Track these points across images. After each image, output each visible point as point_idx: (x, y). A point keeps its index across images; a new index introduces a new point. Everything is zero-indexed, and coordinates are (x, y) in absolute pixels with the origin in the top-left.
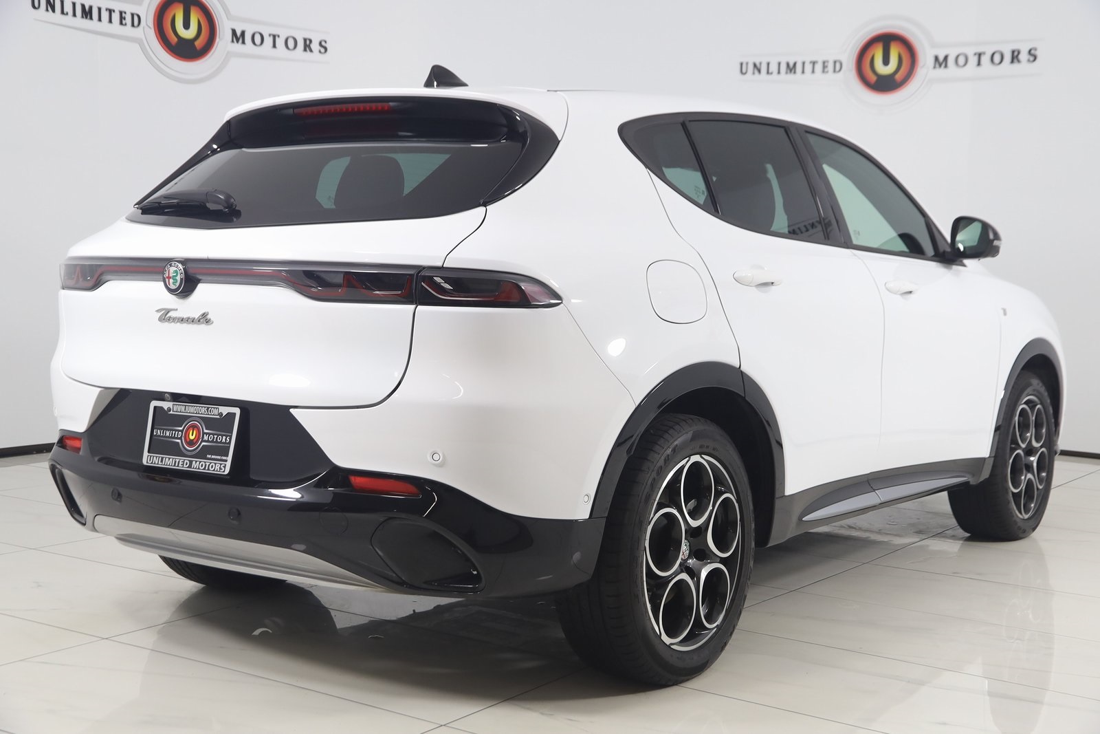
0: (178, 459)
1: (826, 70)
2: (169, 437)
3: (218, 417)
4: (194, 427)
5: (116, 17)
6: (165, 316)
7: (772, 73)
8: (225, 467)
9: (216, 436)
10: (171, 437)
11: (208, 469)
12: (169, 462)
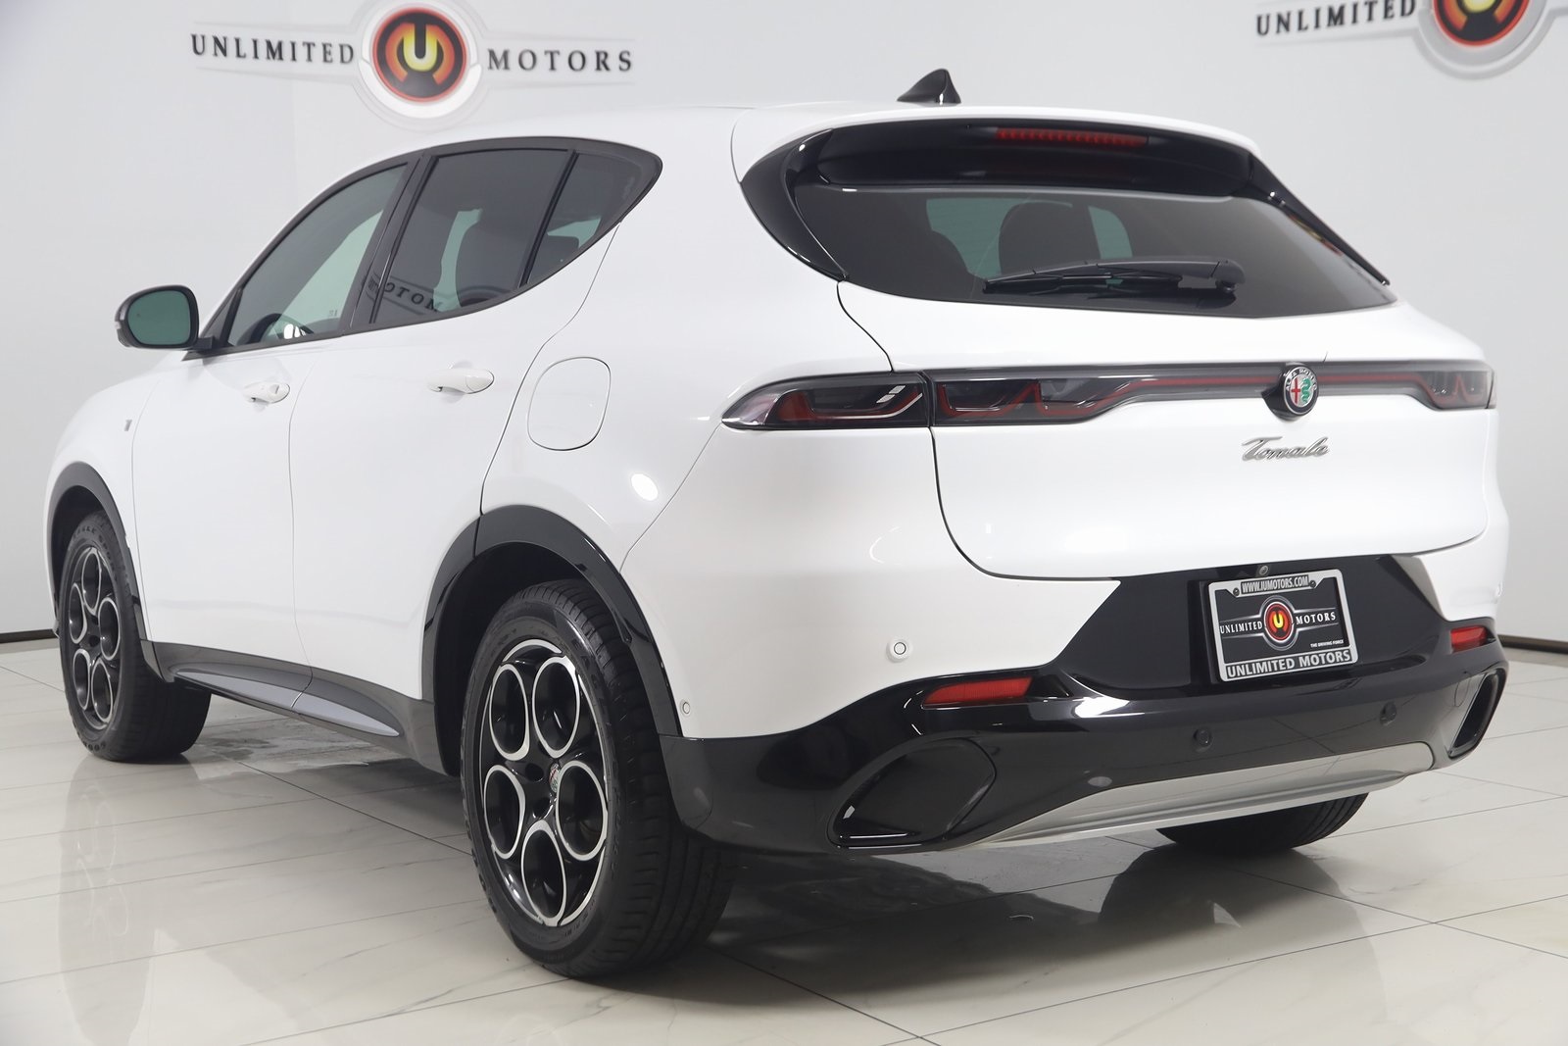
0: (1274, 660)
1: (1390, 13)
2: (1245, 632)
3: (1310, 588)
4: (1277, 610)
5: (317, 52)
6: (1259, 450)
7: (1306, 28)
8: (1349, 653)
9: (1313, 616)
10: (1249, 632)
11: (1327, 663)
12: (1262, 668)
